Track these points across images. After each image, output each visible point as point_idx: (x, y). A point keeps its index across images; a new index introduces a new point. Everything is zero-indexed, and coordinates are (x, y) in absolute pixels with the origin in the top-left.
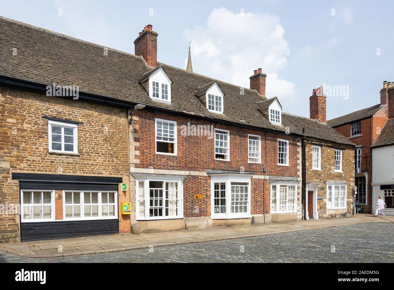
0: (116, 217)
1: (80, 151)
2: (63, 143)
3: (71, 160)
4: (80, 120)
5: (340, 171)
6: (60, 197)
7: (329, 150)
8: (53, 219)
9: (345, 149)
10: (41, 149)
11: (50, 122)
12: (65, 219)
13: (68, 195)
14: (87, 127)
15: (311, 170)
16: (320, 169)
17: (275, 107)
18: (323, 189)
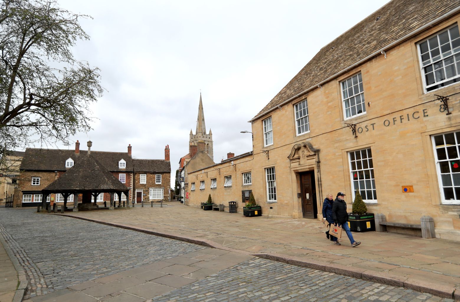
0: (49, 201)
1: (40, 184)
2: (36, 183)
3: (37, 187)
4: (41, 176)
5: (161, 183)
6: (33, 196)
7: (151, 175)
8: (31, 202)
9: (163, 174)
10: (30, 185)
11: (33, 178)
12: (34, 202)
13: (36, 196)
14: (43, 178)
15: (139, 184)
16: (145, 183)
17: (122, 161)
18: (147, 191)
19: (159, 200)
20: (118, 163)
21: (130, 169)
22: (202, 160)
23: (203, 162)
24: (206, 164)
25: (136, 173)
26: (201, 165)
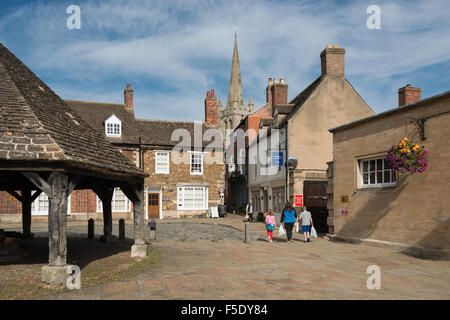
15: (154, 174)
16: (167, 172)
17: (113, 120)
18: (171, 191)
19: (200, 213)
20: (104, 124)
21: (133, 139)
22: (337, 102)
23: (339, 109)
24: (348, 114)
25: (147, 149)
26: (335, 117)
